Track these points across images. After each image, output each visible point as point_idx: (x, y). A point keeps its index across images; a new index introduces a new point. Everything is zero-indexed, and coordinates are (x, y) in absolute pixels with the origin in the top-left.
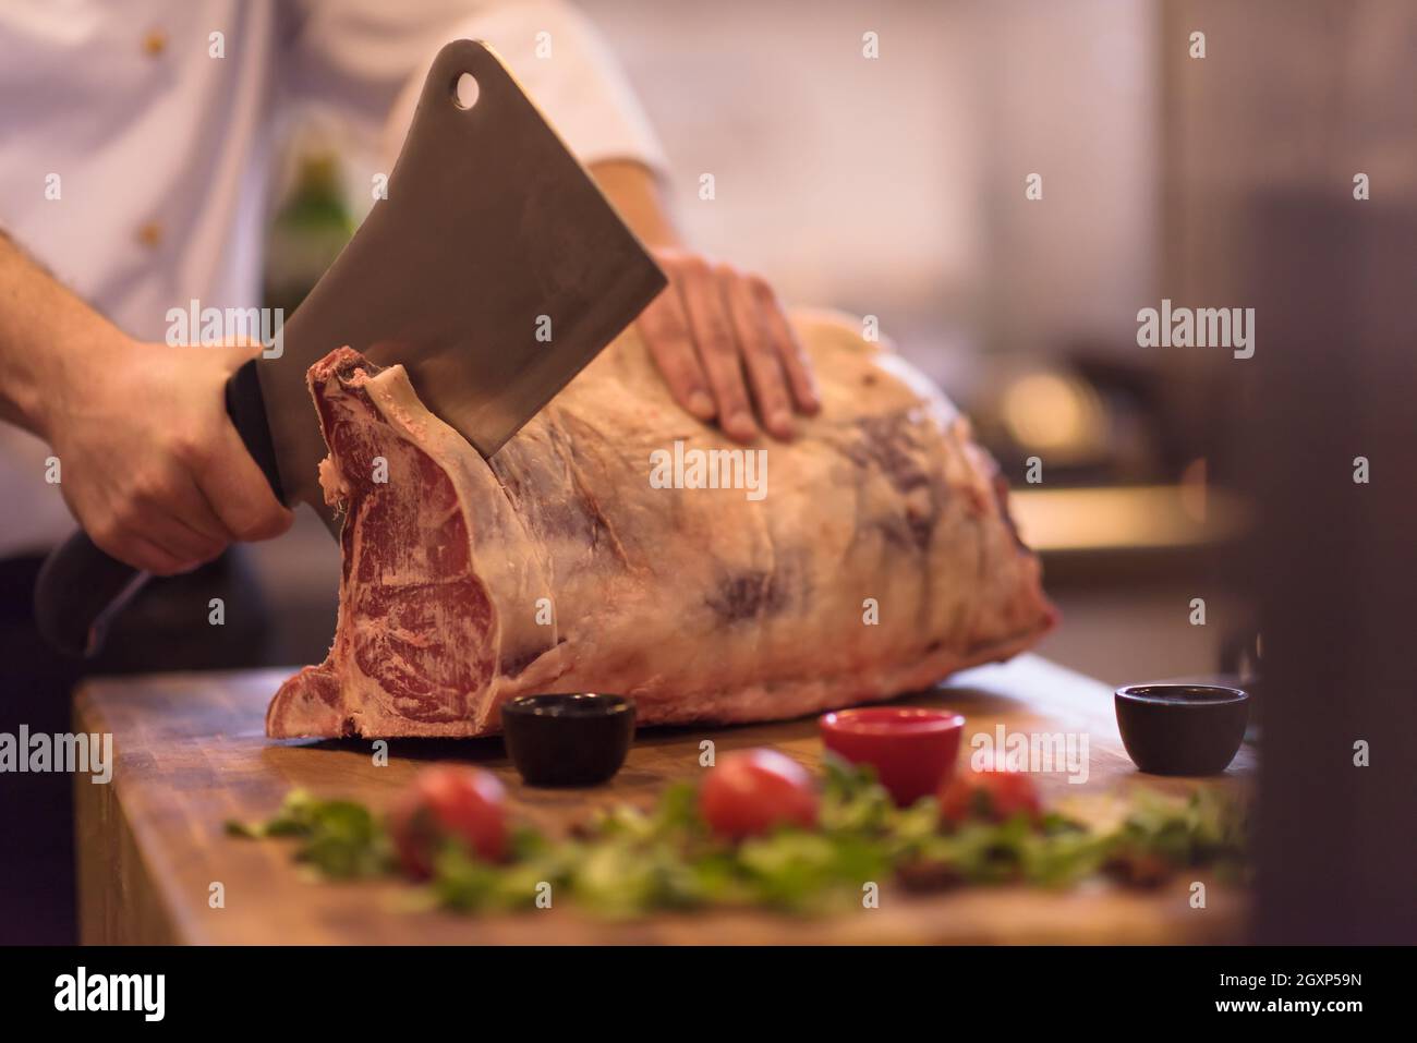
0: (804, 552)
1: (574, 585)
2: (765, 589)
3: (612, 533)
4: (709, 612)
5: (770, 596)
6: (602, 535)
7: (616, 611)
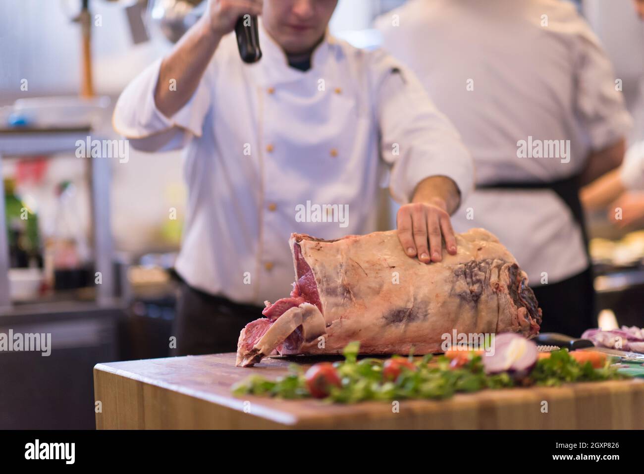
0: (426, 303)
1: (333, 310)
2: (408, 313)
3: (352, 295)
4: (384, 320)
5: (410, 315)
6: (348, 295)
7: (348, 318)
